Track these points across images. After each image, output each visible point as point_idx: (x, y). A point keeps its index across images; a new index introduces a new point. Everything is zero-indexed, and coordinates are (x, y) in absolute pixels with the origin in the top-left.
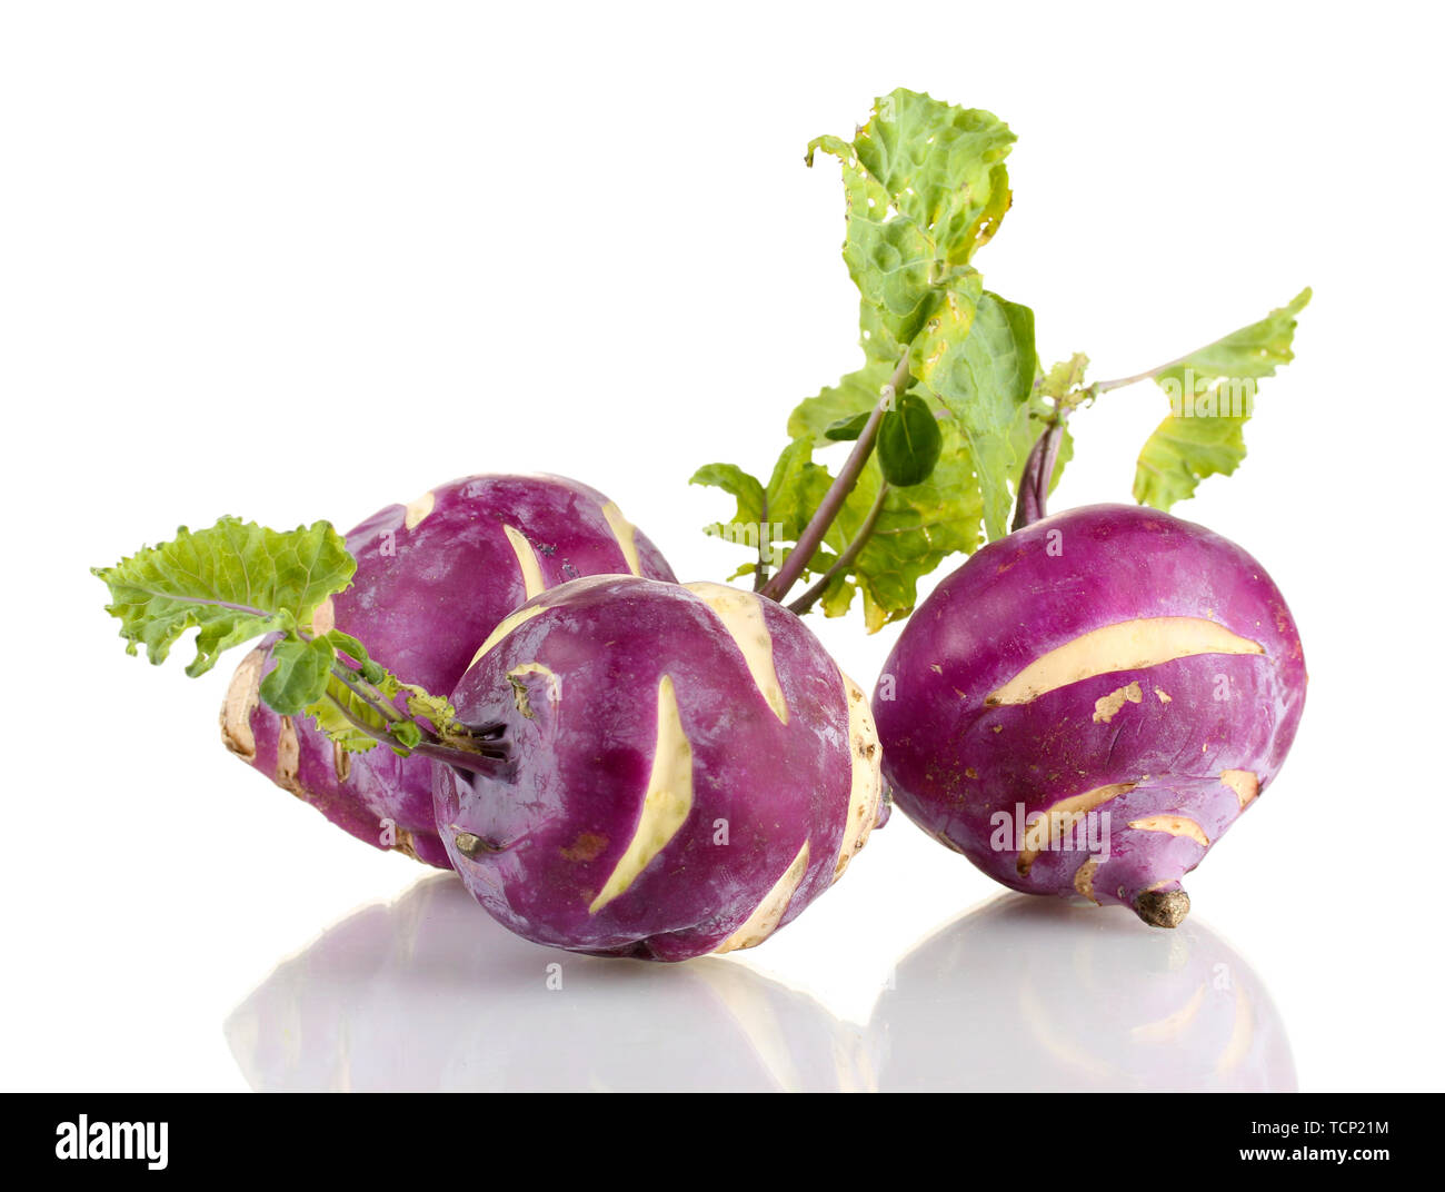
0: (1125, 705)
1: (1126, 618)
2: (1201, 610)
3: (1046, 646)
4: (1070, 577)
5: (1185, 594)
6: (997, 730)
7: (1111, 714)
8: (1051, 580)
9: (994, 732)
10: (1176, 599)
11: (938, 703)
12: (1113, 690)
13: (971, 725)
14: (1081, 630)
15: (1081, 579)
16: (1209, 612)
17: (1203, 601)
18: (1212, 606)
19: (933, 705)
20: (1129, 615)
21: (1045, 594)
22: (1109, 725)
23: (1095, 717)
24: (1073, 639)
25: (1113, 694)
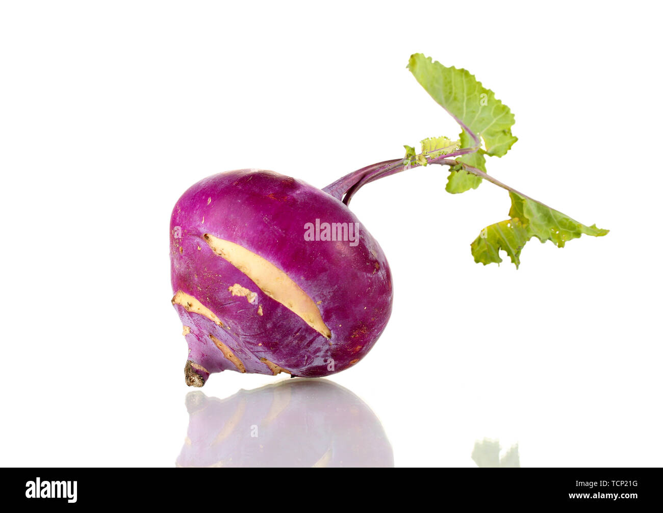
0: (243, 297)
1: (282, 268)
2: (316, 298)
3: (243, 243)
4: (282, 230)
5: (316, 286)
6: (199, 248)
7: (237, 294)
8: (275, 222)
9: (197, 248)
10: (310, 284)
11: (196, 213)
12: (246, 287)
13: (194, 235)
14: (260, 253)
15: (284, 235)
16: (320, 302)
17: (322, 296)
18: (323, 301)
19: (195, 212)
20: (284, 269)
21: (267, 224)
22: (231, 296)
23: (231, 288)
24: (254, 252)
25: (244, 288)
